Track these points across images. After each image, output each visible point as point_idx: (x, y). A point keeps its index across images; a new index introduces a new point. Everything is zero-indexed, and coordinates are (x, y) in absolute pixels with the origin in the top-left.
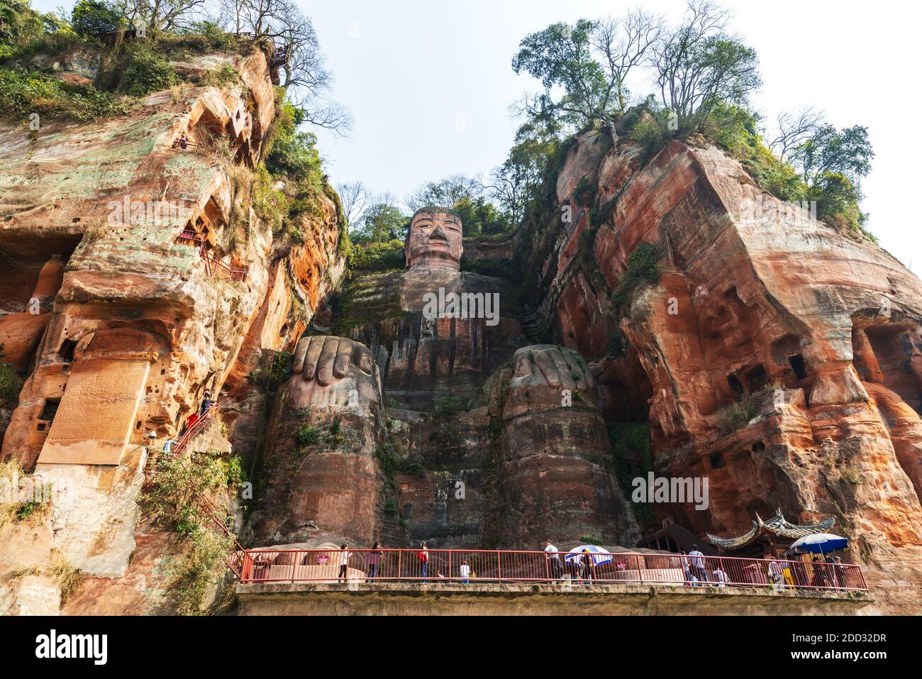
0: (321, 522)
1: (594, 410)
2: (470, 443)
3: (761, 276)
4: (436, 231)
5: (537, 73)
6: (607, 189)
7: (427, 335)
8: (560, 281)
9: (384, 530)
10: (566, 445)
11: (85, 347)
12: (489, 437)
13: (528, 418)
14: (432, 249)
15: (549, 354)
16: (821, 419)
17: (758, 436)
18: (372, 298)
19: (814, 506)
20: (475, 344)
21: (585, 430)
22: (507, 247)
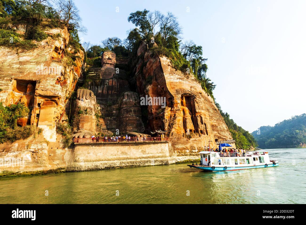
0: (84, 128)
1: (139, 107)
2: (114, 112)
3: (167, 87)
4: (109, 57)
5: (134, 22)
6: (146, 59)
7: (106, 85)
8: (137, 74)
9: (97, 129)
10: (132, 114)
11: (42, 105)
12: (118, 111)
13: (126, 108)
14: (108, 62)
15: (131, 94)
16: (172, 113)
17: (162, 116)
18: (93, 74)
19: (167, 128)
20: (118, 87)
21: (136, 111)
22: (127, 61)
